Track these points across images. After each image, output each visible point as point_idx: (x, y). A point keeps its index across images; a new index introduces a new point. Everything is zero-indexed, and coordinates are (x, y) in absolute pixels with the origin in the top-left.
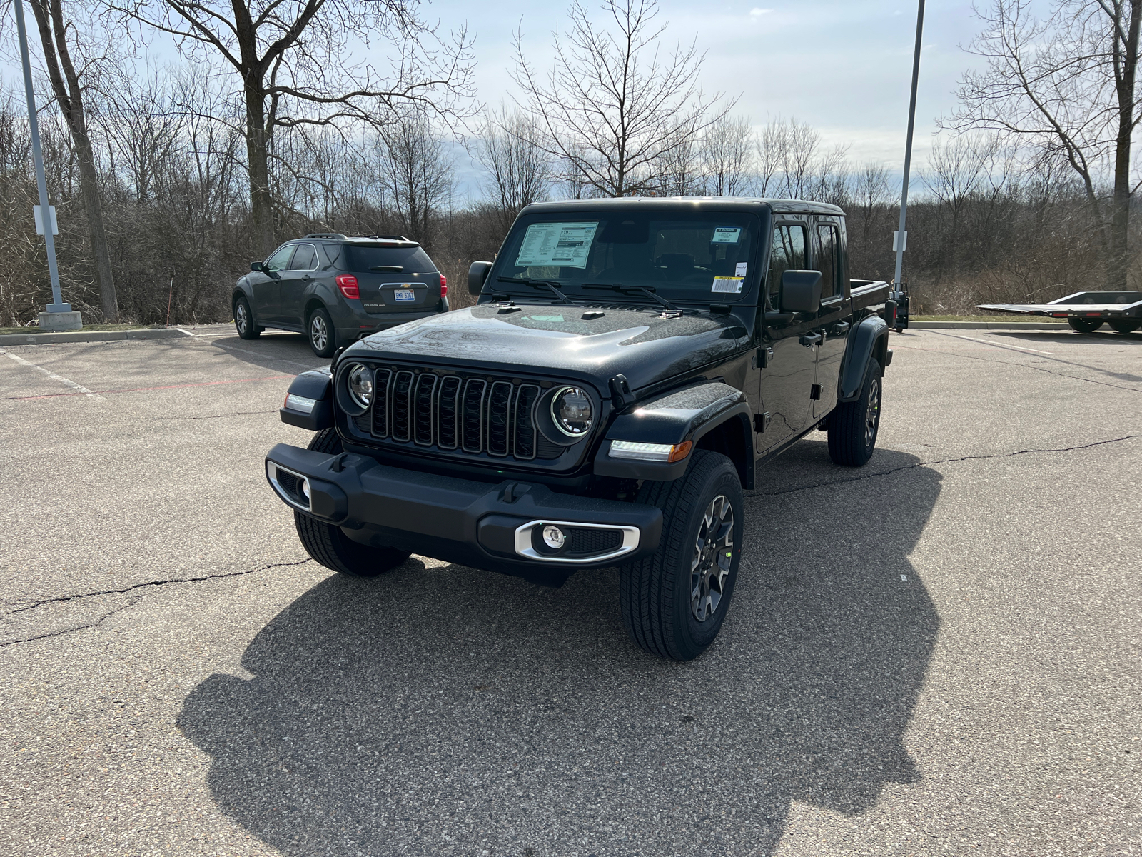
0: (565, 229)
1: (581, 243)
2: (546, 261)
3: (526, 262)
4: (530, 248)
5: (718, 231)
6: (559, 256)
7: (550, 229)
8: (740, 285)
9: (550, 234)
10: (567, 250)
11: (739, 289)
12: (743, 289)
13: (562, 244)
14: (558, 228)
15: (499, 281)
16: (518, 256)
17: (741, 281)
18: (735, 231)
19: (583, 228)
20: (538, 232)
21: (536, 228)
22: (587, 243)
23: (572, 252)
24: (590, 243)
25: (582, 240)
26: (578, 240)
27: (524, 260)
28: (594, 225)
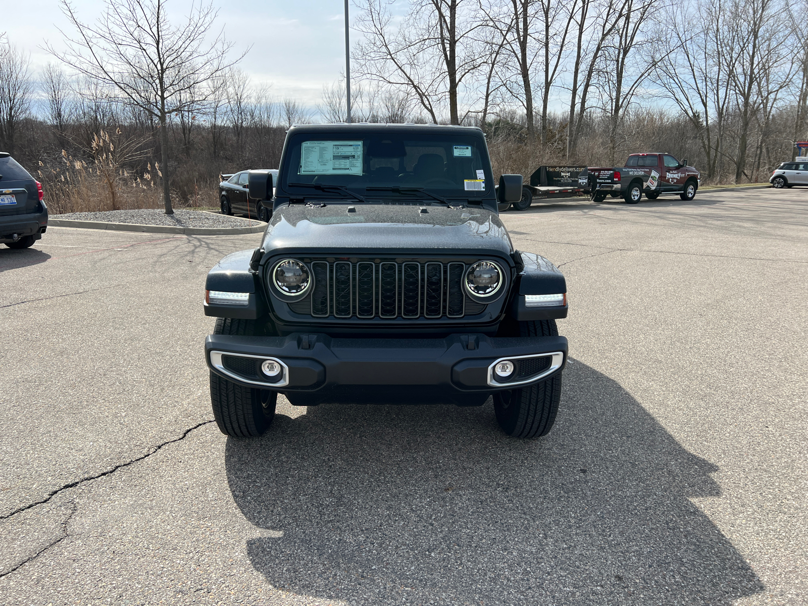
0: (335, 145)
1: (354, 157)
2: (328, 170)
3: (308, 171)
4: (309, 160)
5: (456, 148)
6: (337, 166)
7: (322, 145)
8: (483, 185)
9: (322, 150)
10: (343, 162)
11: (483, 188)
12: (486, 187)
13: (336, 157)
14: (329, 145)
15: (289, 186)
16: (301, 167)
17: (483, 182)
18: (468, 148)
19: (351, 145)
20: (313, 147)
21: (309, 145)
22: (358, 156)
23: (348, 163)
24: (361, 156)
25: (353, 154)
26: (349, 154)
27: (307, 169)
28: (360, 143)
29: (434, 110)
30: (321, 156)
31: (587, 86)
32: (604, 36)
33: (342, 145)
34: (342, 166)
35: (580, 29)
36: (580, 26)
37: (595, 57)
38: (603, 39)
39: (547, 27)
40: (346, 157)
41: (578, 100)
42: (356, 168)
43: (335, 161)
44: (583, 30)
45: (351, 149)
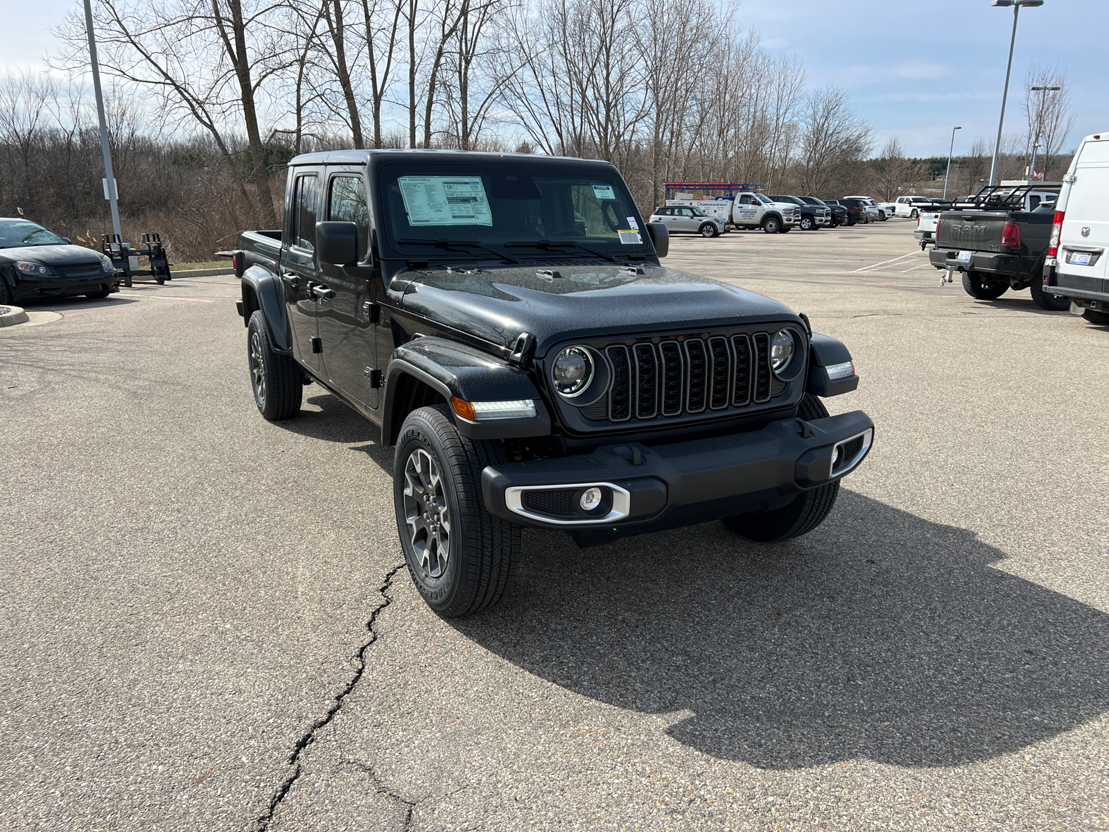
0: (446, 183)
1: (475, 199)
2: (446, 219)
3: (419, 221)
4: (416, 204)
5: (595, 188)
6: (457, 213)
7: (427, 183)
8: (639, 237)
9: (429, 189)
10: (462, 206)
11: (640, 240)
12: (643, 239)
13: (451, 200)
14: (437, 181)
15: (400, 243)
16: (407, 214)
17: (638, 233)
18: (608, 189)
19: (467, 183)
20: (415, 185)
21: (407, 182)
22: (481, 199)
23: (470, 209)
24: (485, 198)
25: (473, 196)
26: (468, 195)
27: (417, 218)
28: (478, 179)
29: (216, 126)
30: (430, 198)
31: (430, 103)
32: (445, 37)
33: (454, 183)
34: (464, 214)
35: (410, 25)
36: (410, 21)
37: (437, 64)
38: (443, 42)
39: (368, 17)
40: (465, 200)
41: (420, 122)
42: (484, 216)
43: (452, 205)
44: (415, 27)
45: (468, 188)
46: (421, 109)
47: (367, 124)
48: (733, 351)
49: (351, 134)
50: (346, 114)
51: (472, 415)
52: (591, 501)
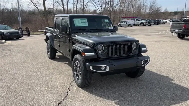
0: (81, 19)
2: (81, 25)
4: (76, 23)
7: (78, 20)
12: (113, 28)
15: (73, 29)
18: (107, 20)
20: (76, 20)
24: (87, 22)
27: (76, 25)
28: (86, 19)
29: (38, 8)
30: (78, 22)
31: (77, 3)
34: (84, 24)
40: (84, 22)
41: (75, 6)
42: (87, 25)
43: (82, 23)
45: (84, 20)
46: (76, 4)
47: (66, 7)
48: (126, 46)
49: (63, 9)
50: (62, 5)
51: (85, 55)
52: (103, 68)
